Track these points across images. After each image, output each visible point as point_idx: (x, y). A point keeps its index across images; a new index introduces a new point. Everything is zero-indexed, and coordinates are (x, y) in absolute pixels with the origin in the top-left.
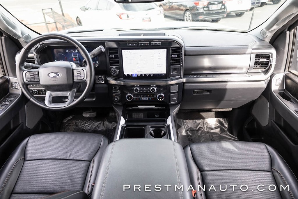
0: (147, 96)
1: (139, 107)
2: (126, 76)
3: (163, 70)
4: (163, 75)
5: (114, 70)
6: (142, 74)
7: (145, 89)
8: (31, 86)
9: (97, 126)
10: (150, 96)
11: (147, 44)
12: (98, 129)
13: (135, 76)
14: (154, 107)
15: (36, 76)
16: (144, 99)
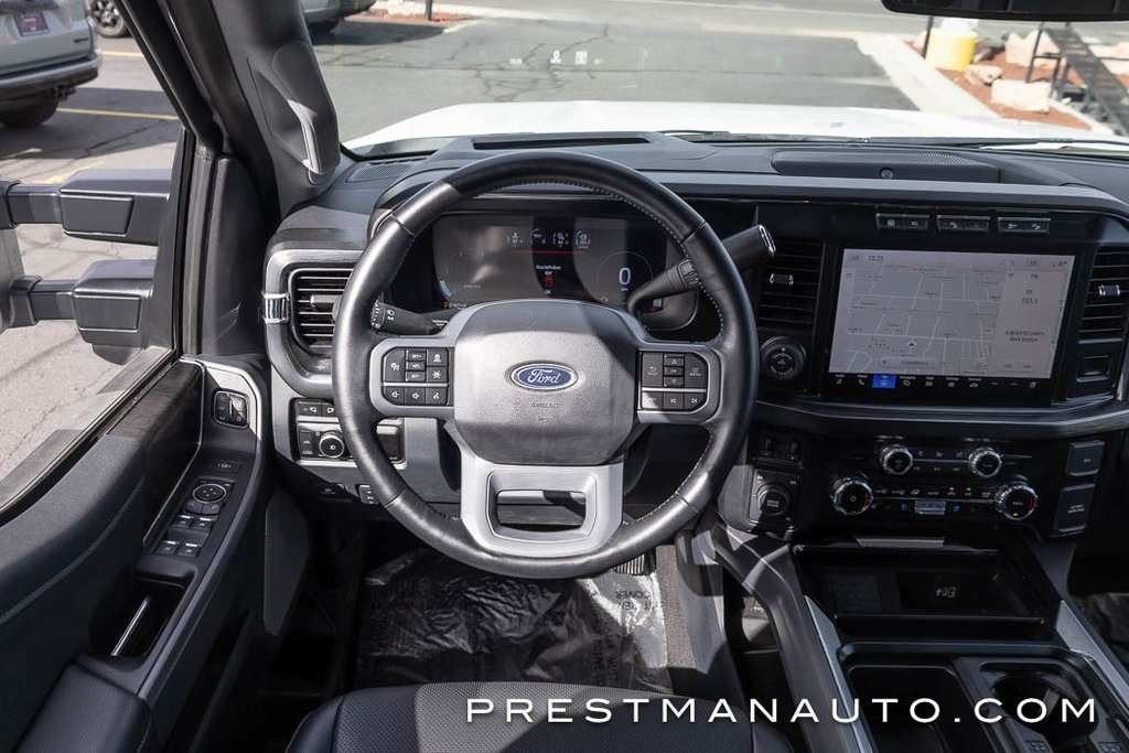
0: (943, 495)
1: (863, 542)
2: (839, 382)
3: (1038, 362)
4: (1034, 383)
5: (785, 352)
6: (921, 379)
7: (939, 454)
8: (311, 414)
9: (549, 612)
10: (960, 494)
11: (977, 228)
12: (554, 629)
13: (884, 384)
14: (938, 543)
15: (437, 375)
16: (922, 509)
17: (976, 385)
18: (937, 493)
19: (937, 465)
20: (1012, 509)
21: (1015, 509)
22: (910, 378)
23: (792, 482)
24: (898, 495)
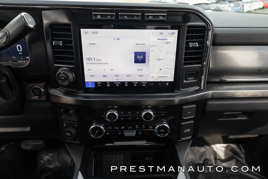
17: (145, 85)
18: (131, 128)
19: (130, 117)
20: (160, 133)
21: (162, 133)
22: (118, 83)
23: (76, 126)
24: (116, 129)
